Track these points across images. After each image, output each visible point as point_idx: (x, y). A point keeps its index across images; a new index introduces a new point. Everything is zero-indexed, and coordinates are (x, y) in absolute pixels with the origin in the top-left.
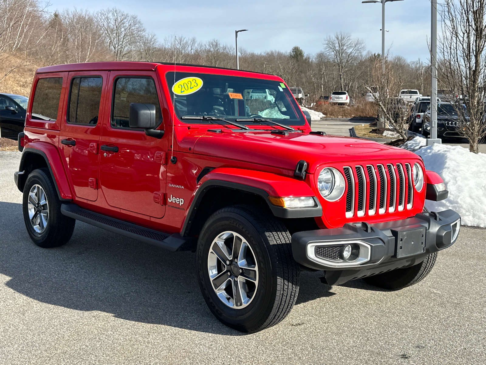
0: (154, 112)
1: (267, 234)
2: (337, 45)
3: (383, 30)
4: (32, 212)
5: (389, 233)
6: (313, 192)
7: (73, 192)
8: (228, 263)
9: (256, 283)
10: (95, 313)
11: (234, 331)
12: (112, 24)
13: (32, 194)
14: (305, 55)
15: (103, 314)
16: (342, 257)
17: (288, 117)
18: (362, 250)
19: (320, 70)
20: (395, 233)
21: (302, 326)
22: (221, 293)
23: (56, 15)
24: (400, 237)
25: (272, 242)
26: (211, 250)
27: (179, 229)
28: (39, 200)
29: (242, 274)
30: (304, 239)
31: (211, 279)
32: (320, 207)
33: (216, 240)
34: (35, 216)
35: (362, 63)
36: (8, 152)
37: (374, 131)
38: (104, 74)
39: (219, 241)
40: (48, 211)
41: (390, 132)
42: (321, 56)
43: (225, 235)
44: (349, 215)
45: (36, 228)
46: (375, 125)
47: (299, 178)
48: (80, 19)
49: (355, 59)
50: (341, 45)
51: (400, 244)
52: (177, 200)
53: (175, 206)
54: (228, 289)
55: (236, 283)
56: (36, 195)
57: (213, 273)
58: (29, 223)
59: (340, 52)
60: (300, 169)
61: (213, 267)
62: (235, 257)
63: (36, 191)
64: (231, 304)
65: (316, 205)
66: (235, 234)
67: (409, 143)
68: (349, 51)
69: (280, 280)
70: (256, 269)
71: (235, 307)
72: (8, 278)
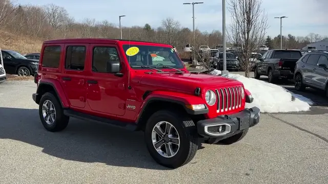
0: (118, 64)
1: (184, 122)
2: (167, 23)
3: (193, 17)
4: (45, 114)
5: (236, 119)
6: (204, 102)
7: (69, 103)
8: (163, 136)
9: (179, 145)
10: (96, 163)
11: (167, 168)
12: (51, 11)
13: (45, 105)
14: (152, 28)
15: (100, 164)
16: (218, 131)
17: (175, 65)
18: (227, 127)
19: (159, 36)
20: (239, 119)
21: (197, 164)
22: (159, 150)
23: (20, 6)
24: (241, 121)
25: (187, 126)
26: (153, 130)
27: (135, 121)
28: (49, 108)
29: (171, 141)
30: (203, 124)
31: (154, 144)
32: (208, 109)
33: (156, 125)
34: (47, 116)
35: (179, 32)
36: (10, 81)
37: (191, 66)
38: (87, 45)
39: (158, 126)
40: (55, 113)
41: (199, 67)
42: (159, 29)
43: (161, 123)
44: (218, 111)
45: (48, 122)
46: (191, 63)
47: (197, 95)
48: (33, 8)
49: (176, 30)
50: (169, 23)
51: (241, 124)
52: (132, 107)
53: (131, 110)
54: (163, 149)
55: (167, 145)
56: (47, 105)
57: (154, 141)
58: (43, 120)
59: (168, 27)
60: (197, 92)
61: (154, 139)
62: (167, 133)
63: (46, 103)
64: (165, 156)
65: (206, 108)
66: (167, 122)
67: (212, 72)
68: (173, 26)
69: (191, 143)
70: (179, 138)
71: (167, 157)
72: (42, 149)
